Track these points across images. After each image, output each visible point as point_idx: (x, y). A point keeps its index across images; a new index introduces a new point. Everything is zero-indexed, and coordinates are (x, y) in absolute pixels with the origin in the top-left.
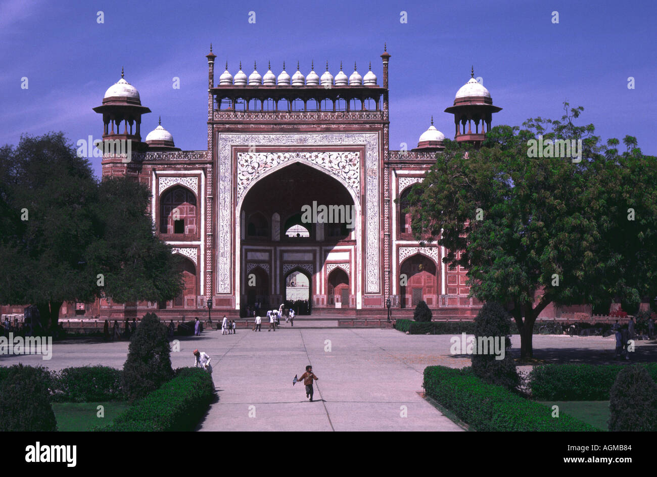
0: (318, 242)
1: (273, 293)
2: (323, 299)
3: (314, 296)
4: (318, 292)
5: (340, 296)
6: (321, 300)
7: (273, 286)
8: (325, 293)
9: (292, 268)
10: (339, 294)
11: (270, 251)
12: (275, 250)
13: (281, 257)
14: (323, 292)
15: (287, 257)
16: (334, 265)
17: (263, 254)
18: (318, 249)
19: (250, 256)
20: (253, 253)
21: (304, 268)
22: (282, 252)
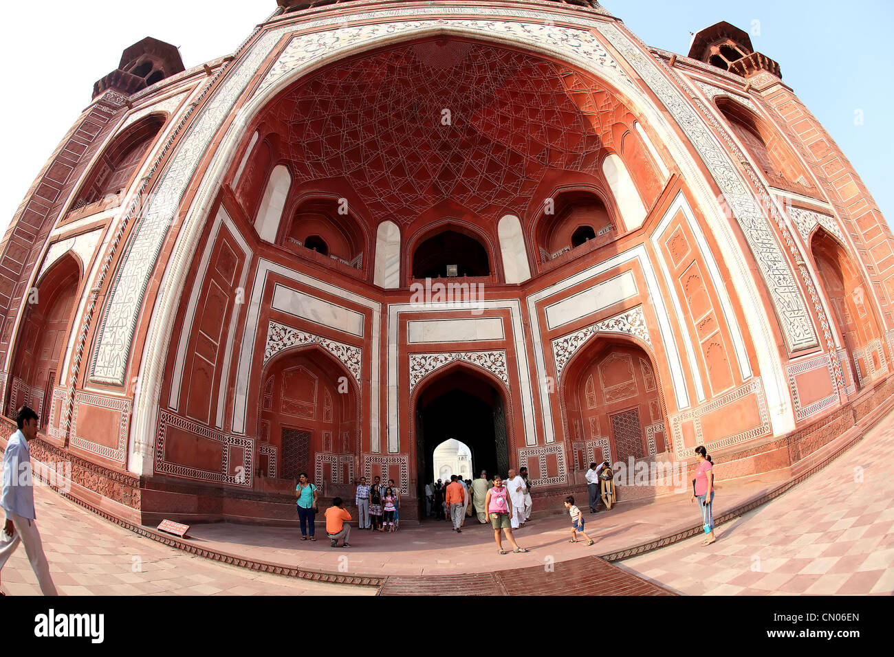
0: (513, 286)
1: (375, 445)
2: (552, 460)
3: (521, 451)
4: (531, 437)
5: (607, 439)
6: (542, 463)
7: (375, 424)
8: (558, 438)
9: (439, 365)
10: (603, 435)
11: (367, 313)
12: (384, 312)
13: (403, 329)
14: (550, 436)
15: (419, 333)
16: (581, 334)
17: (341, 311)
18: (513, 305)
19: (284, 299)
20: (300, 296)
21: (478, 363)
22: (404, 318)
